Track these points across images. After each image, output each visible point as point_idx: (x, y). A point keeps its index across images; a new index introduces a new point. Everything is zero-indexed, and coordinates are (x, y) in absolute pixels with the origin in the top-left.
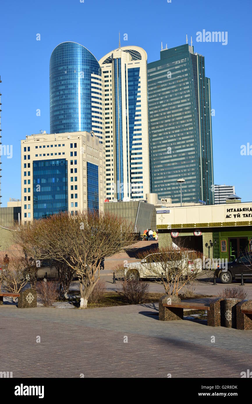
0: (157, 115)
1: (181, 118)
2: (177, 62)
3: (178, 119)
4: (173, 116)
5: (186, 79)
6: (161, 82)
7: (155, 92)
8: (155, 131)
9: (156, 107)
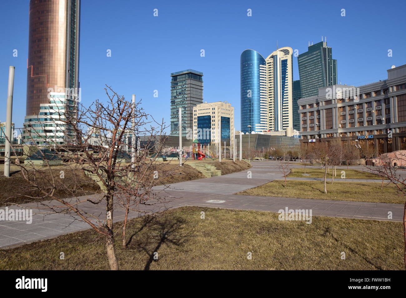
0: (305, 83)
1: (317, 84)
2: (314, 53)
3: (315, 85)
4: (313, 83)
5: (320, 62)
6: (307, 64)
7: (303, 70)
8: (304, 92)
9: (305, 79)
